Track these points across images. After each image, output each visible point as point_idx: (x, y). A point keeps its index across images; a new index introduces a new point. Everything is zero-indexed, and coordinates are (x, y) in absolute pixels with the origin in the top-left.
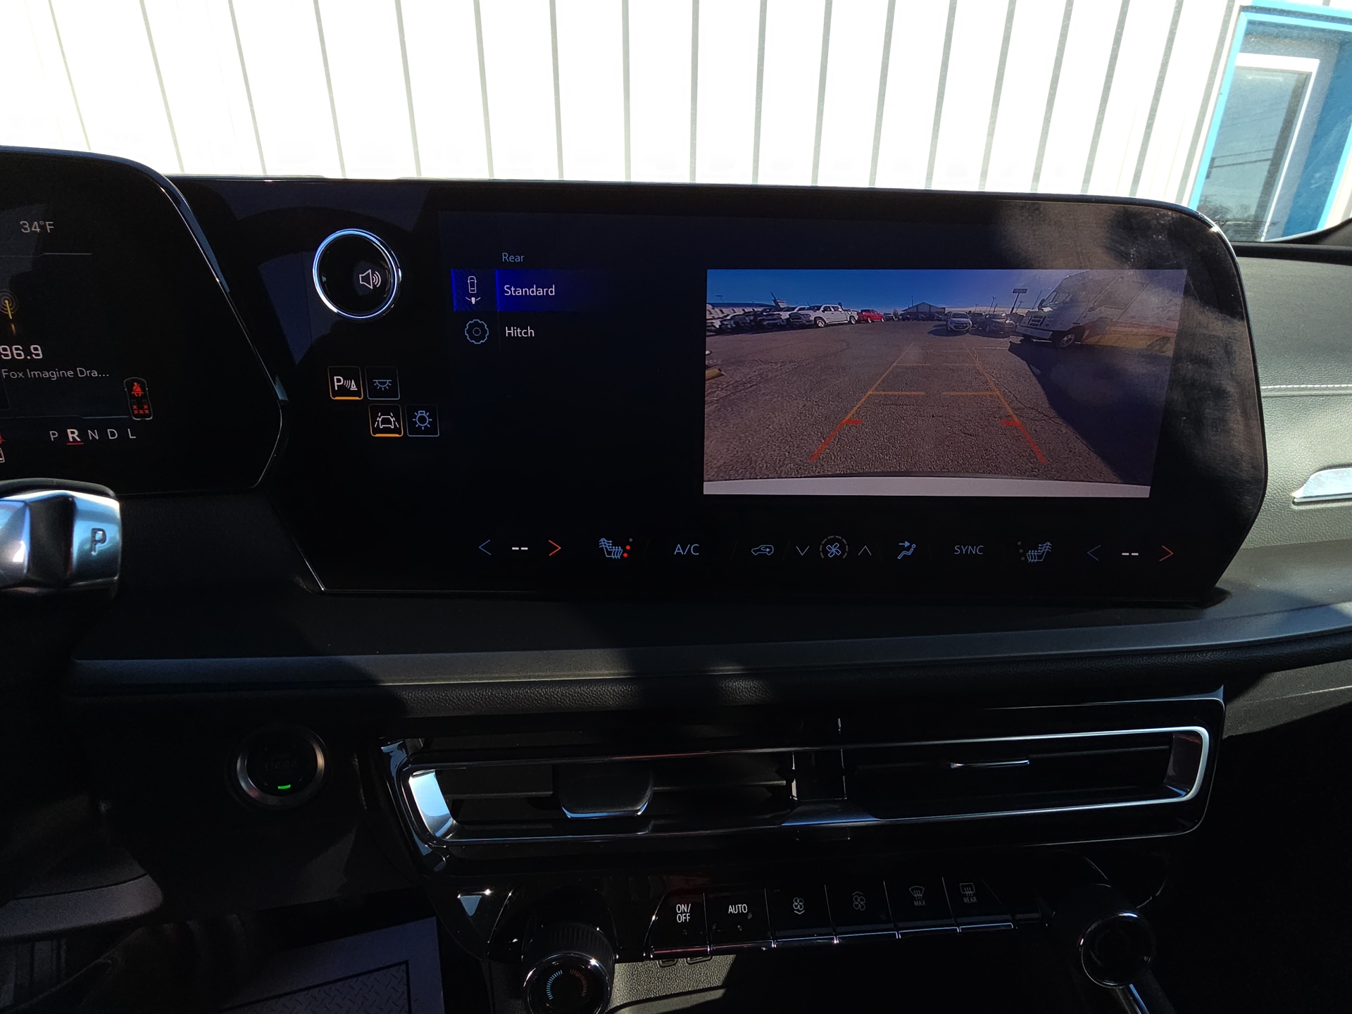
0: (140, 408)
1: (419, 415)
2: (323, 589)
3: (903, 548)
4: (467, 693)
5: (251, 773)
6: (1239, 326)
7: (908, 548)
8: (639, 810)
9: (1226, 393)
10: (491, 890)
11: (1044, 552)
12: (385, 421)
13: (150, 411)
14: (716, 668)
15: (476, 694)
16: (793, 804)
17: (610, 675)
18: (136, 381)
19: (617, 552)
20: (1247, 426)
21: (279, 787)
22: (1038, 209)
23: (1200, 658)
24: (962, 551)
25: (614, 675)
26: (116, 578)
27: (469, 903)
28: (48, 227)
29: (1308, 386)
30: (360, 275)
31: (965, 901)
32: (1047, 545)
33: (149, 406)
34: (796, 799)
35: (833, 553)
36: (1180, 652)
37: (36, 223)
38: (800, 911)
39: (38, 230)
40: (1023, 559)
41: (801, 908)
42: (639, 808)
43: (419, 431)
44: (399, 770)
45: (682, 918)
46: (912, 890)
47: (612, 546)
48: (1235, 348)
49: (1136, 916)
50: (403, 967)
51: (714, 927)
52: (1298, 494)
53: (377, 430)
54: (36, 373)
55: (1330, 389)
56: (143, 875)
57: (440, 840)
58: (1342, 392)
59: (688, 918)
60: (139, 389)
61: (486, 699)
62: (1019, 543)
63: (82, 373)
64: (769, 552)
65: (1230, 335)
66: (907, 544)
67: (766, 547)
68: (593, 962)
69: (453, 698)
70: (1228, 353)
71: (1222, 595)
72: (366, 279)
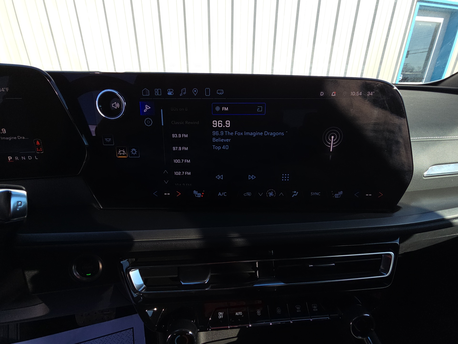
0: (39, 149)
1: (133, 150)
2: (102, 208)
3: (294, 193)
4: (148, 244)
5: (77, 270)
6: (404, 120)
7: (296, 193)
8: (206, 282)
9: (399, 142)
10: (156, 308)
11: (340, 194)
12: (121, 152)
13: (42, 150)
14: (231, 235)
15: (151, 244)
16: (257, 279)
17: (196, 237)
18: (37, 140)
19: (199, 195)
20: (407, 153)
21: (87, 275)
22: (337, 82)
23: (391, 230)
24: (313, 194)
25: (197, 237)
26: (26, 217)
27: (150, 313)
28: (7, 90)
29: (429, 138)
30: (112, 104)
31: (314, 310)
32: (341, 192)
33: (42, 148)
34: (258, 277)
35: (271, 195)
36: (384, 228)
37: (3, 88)
38: (259, 314)
39: (4, 91)
40: (333, 197)
41: (260, 313)
42: (206, 281)
43: (133, 155)
44: (126, 269)
45: (220, 317)
46: (296, 307)
47: (198, 193)
48: (402, 127)
49: (369, 315)
50: (132, 329)
51: (231, 320)
52: (425, 174)
53: (119, 155)
54: (4, 138)
55: (436, 138)
56: (42, 303)
57: (140, 292)
58: (440, 139)
59: (222, 317)
60: (39, 143)
61: (155, 246)
62: (332, 192)
63: (19, 138)
64: (250, 195)
65: (401, 123)
66: (295, 192)
67: (249, 193)
68: (190, 333)
69: (144, 246)
70: (400, 129)
71: (399, 208)
72: (114, 105)
